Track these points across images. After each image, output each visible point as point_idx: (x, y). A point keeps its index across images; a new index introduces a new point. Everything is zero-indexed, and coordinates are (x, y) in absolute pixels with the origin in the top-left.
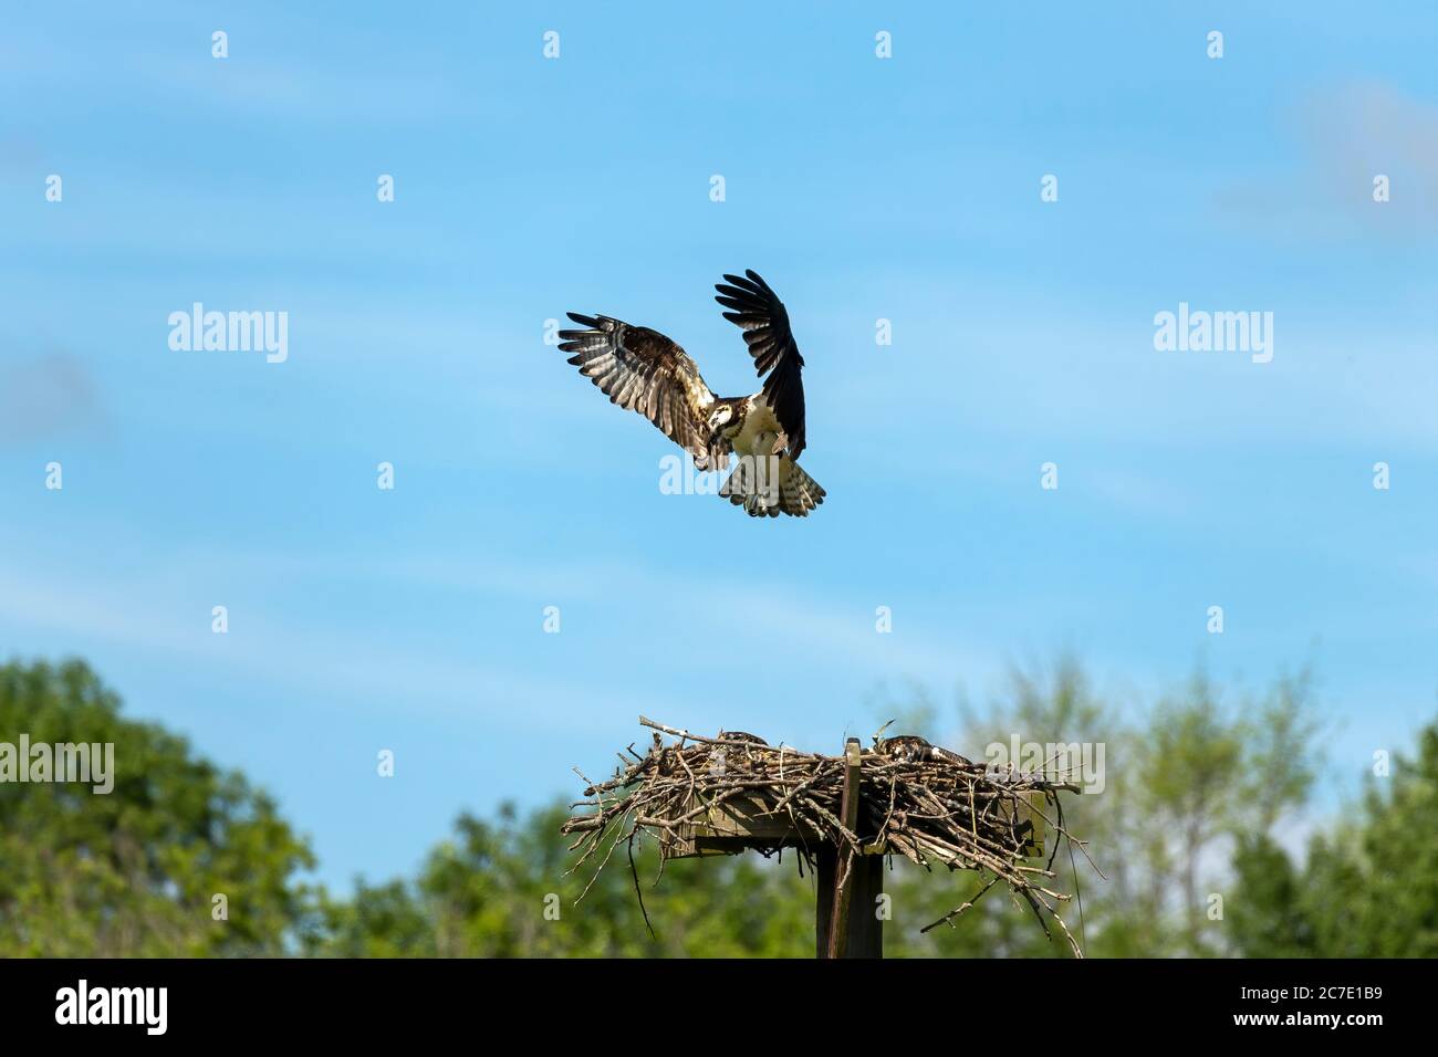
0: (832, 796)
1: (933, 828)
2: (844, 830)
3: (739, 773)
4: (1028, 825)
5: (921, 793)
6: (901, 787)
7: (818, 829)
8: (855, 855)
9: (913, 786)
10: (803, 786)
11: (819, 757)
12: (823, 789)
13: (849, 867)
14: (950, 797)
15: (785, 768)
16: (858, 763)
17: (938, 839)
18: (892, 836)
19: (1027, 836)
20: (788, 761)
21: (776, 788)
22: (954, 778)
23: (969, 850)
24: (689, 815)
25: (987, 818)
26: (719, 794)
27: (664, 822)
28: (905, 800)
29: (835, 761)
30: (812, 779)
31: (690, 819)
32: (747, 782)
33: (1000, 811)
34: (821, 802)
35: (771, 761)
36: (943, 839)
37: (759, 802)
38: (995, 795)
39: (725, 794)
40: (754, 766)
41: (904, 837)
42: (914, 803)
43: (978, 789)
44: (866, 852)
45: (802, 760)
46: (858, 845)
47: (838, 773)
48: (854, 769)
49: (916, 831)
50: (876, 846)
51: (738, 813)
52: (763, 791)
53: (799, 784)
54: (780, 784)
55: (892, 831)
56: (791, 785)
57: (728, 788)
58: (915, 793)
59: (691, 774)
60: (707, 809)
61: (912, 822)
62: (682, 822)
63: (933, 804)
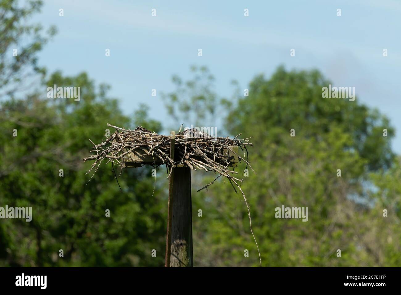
0: (167, 148)
1: (200, 158)
2: (170, 159)
3: (138, 141)
4: (233, 157)
5: (196, 148)
6: (189, 145)
7: (162, 159)
8: (173, 168)
9: (193, 145)
10: (157, 145)
11: (162, 136)
12: (164, 146)
13: (171, 171)
14: (206, 149)
15: (153, 140)
16: (174, 138)
17: (201, 162)
18: (185, 161)
19: (232, 161)
20: (154, 137)
21: (150, 146)
22: (207, 142)
23: (211, 166)
24: (123, 155)
25: (218, 155)
26: (132, 148)
27: (115, 157)
28: (190, 149)
29: (167, 137)
30: (160, 143)
31: (123, 156)
32: (141, 144)
33: (224, 153)
34: (163, 150)
35: (149, 137)
36: (202, 162)
37: (146, 151)
38: (221, 147)
39: (134, 148)
40: (143, 139)
41: (190, 161)
42: (193, 150)
43: (216, 146)
44: (178, 166)
45: (158, 137)
46: (174, 164)
47: (169, 141)
48: (173, 140)
49: (194, 159)
50: (180, 165)
51: (139, 154)
52: (146, 147)
53: (156, 144)
54: (150, 145)
55: (186, 160)
56: (153, 145)
57: (135, 146)
58: (194, 147)
59: (123, 142)
60: (128, 153)
61: (191, 156)
62: (121, 157)
63: (199, 151)
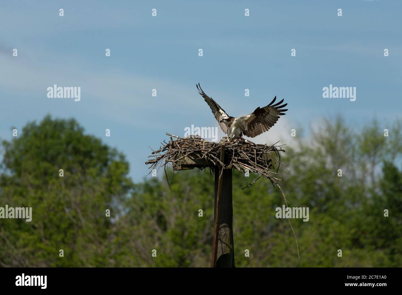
0: (218, 153)
1: (245, 162)
2: (221, 163)
3: (193, 147)
4: (270, 160)
5: (241, 152)
6: (236, 151)
7: (214, 162)
8: (224, 169)
9: (239, 150)
10: (210, 151)
11: (214, 143)
12: (215, 152)
13: (222, 172)
14: (249, 153)
15: (205, 146)
16: (224, 145)
17: (246, 165)
18: (233, 164)
19: (270, 163)
20: (206, 144)
21: (203, 151)
22: (250, 148)
23: (254, 167)
24: (179, 159)
25: (259, 159)
26: (187, 153)
27: (172, 161)
28: (237, 154)
29: (218, 144)
30: (212, 149)
31: (180, 160)
32: (195, 150)
33: (263, 157)
34: (214, 155)
35: (201, 144)
37: (198, 155)
38: (261, 152)
39: (189, 153)
40: (197, 146)
41: (237, 164)
42: (239, 155)
43: (257, 151)
44: (227, 168)
45: (209, 144)
46: (224, 166)
47: (219, 147)
48: (223, 146)
49: (240, 162)
50: (229, 166)
51: (193, 158)
52: (199, 152)
53: (209, 150)
54: (203, 150)
55: (234, 163)
56: (206, 151)
57: (189, 151)
58: (240, 152)
59: (180, 148)
60: (184, 157)
61: (239, 160)
62: (178, 161)
63: (245, 155)
